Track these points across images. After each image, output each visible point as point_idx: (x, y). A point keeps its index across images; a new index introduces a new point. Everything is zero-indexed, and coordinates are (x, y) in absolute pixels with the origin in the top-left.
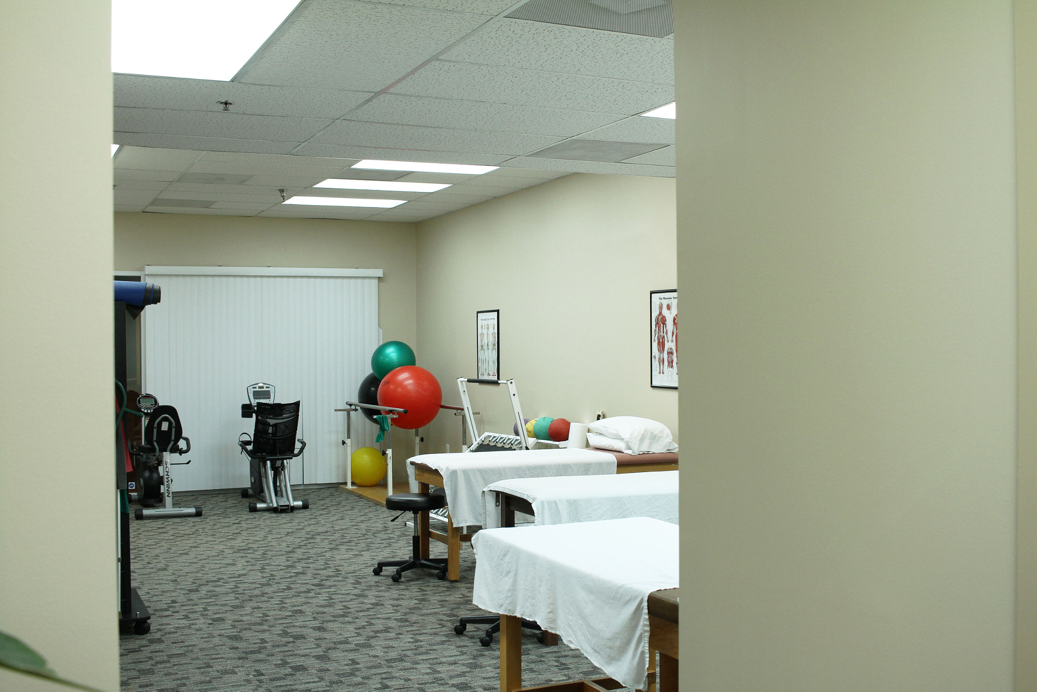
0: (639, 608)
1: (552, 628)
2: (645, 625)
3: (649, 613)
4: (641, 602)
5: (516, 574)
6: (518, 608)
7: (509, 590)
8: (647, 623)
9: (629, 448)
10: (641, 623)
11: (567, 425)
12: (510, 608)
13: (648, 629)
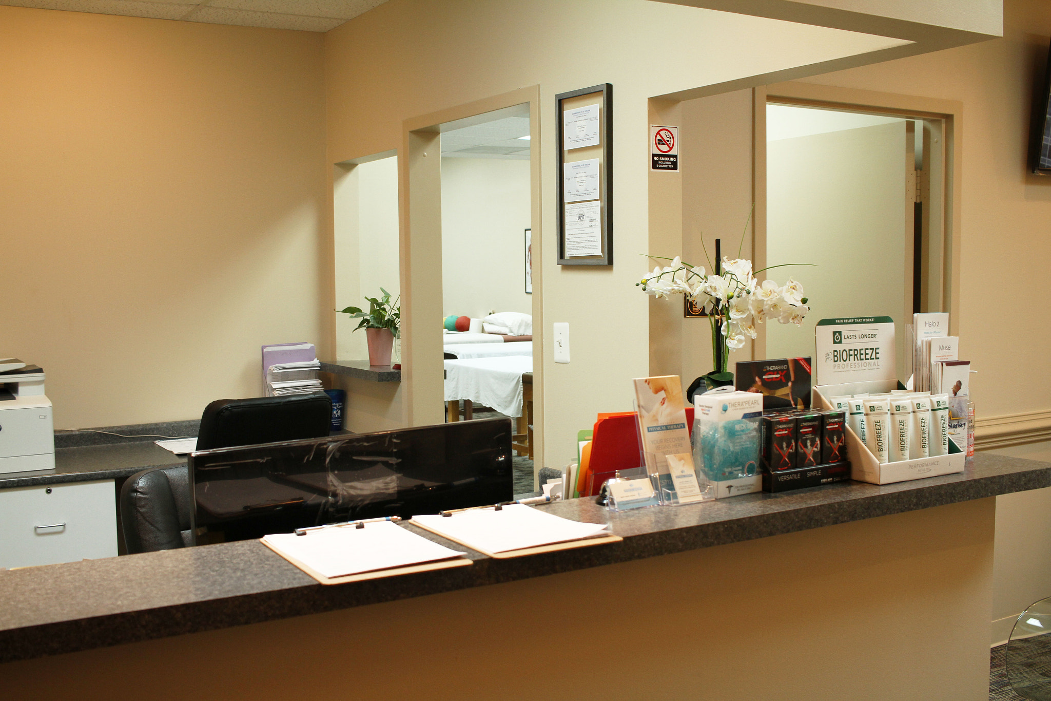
0: (518, 381)
1: (477, 401)
2: (521, 388)
3: (523, 382)
4: (519, 378)
5: (458, 379)
6: (459, 396)
7: (454, 388)
8: (522, 387)
9: (512, 332)
10: (519, 387)
11: (469, 320)
12: (455, 396)
13: (522, 389)
